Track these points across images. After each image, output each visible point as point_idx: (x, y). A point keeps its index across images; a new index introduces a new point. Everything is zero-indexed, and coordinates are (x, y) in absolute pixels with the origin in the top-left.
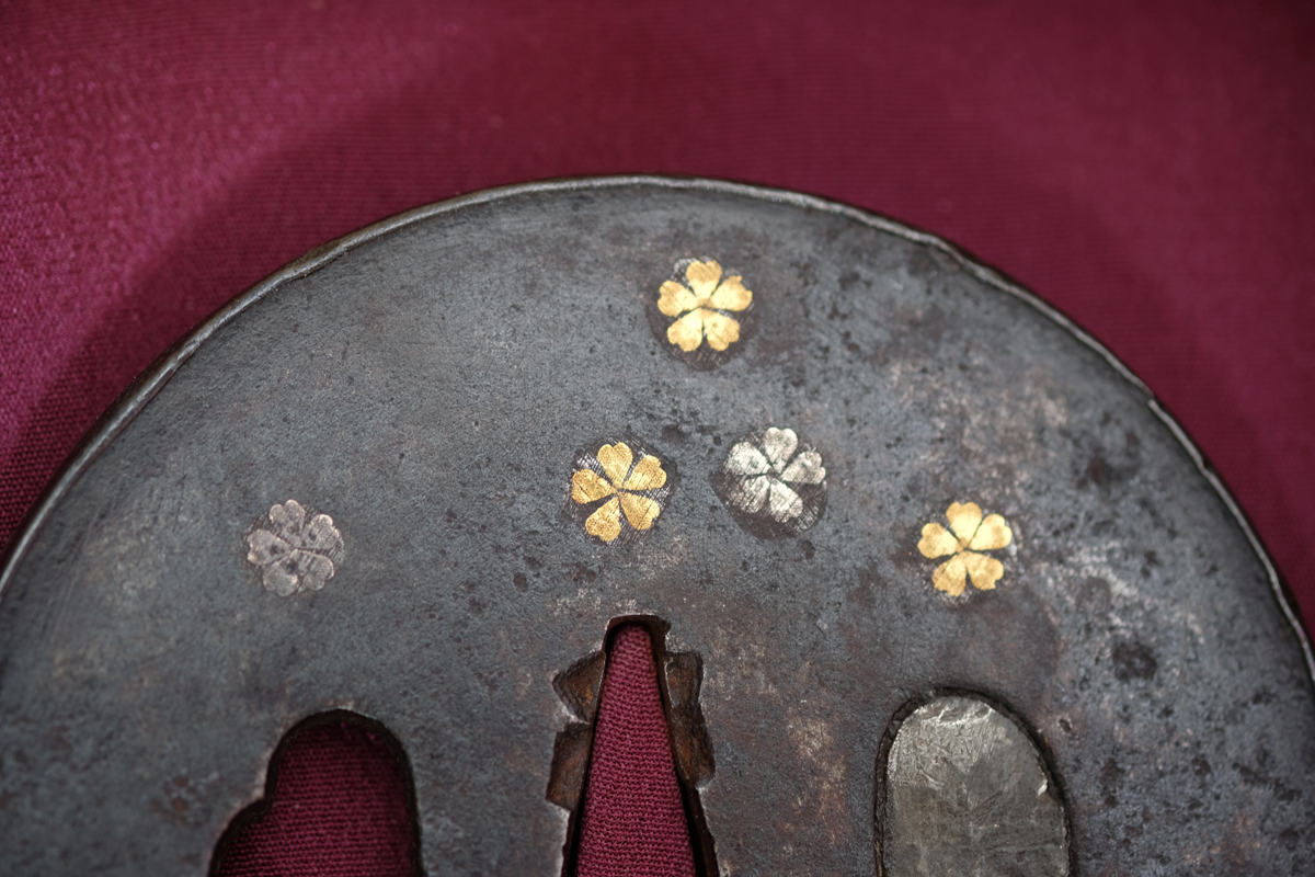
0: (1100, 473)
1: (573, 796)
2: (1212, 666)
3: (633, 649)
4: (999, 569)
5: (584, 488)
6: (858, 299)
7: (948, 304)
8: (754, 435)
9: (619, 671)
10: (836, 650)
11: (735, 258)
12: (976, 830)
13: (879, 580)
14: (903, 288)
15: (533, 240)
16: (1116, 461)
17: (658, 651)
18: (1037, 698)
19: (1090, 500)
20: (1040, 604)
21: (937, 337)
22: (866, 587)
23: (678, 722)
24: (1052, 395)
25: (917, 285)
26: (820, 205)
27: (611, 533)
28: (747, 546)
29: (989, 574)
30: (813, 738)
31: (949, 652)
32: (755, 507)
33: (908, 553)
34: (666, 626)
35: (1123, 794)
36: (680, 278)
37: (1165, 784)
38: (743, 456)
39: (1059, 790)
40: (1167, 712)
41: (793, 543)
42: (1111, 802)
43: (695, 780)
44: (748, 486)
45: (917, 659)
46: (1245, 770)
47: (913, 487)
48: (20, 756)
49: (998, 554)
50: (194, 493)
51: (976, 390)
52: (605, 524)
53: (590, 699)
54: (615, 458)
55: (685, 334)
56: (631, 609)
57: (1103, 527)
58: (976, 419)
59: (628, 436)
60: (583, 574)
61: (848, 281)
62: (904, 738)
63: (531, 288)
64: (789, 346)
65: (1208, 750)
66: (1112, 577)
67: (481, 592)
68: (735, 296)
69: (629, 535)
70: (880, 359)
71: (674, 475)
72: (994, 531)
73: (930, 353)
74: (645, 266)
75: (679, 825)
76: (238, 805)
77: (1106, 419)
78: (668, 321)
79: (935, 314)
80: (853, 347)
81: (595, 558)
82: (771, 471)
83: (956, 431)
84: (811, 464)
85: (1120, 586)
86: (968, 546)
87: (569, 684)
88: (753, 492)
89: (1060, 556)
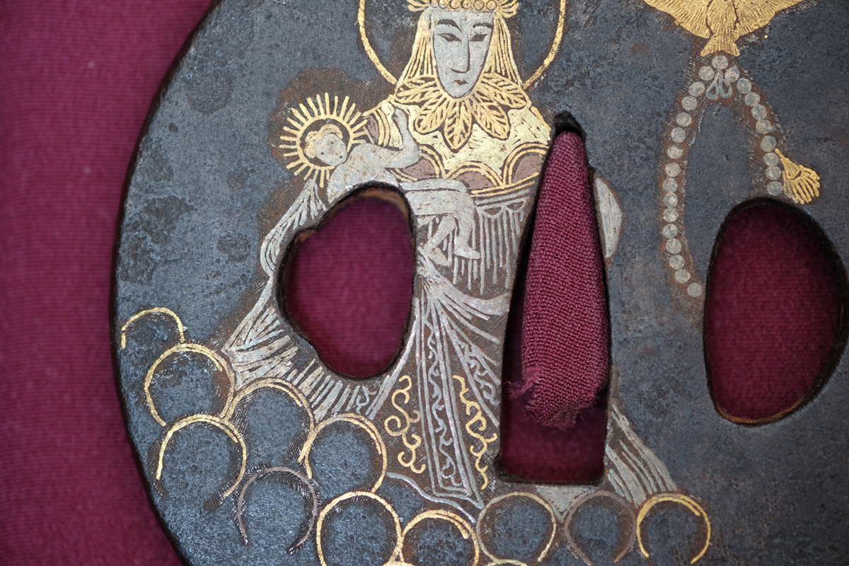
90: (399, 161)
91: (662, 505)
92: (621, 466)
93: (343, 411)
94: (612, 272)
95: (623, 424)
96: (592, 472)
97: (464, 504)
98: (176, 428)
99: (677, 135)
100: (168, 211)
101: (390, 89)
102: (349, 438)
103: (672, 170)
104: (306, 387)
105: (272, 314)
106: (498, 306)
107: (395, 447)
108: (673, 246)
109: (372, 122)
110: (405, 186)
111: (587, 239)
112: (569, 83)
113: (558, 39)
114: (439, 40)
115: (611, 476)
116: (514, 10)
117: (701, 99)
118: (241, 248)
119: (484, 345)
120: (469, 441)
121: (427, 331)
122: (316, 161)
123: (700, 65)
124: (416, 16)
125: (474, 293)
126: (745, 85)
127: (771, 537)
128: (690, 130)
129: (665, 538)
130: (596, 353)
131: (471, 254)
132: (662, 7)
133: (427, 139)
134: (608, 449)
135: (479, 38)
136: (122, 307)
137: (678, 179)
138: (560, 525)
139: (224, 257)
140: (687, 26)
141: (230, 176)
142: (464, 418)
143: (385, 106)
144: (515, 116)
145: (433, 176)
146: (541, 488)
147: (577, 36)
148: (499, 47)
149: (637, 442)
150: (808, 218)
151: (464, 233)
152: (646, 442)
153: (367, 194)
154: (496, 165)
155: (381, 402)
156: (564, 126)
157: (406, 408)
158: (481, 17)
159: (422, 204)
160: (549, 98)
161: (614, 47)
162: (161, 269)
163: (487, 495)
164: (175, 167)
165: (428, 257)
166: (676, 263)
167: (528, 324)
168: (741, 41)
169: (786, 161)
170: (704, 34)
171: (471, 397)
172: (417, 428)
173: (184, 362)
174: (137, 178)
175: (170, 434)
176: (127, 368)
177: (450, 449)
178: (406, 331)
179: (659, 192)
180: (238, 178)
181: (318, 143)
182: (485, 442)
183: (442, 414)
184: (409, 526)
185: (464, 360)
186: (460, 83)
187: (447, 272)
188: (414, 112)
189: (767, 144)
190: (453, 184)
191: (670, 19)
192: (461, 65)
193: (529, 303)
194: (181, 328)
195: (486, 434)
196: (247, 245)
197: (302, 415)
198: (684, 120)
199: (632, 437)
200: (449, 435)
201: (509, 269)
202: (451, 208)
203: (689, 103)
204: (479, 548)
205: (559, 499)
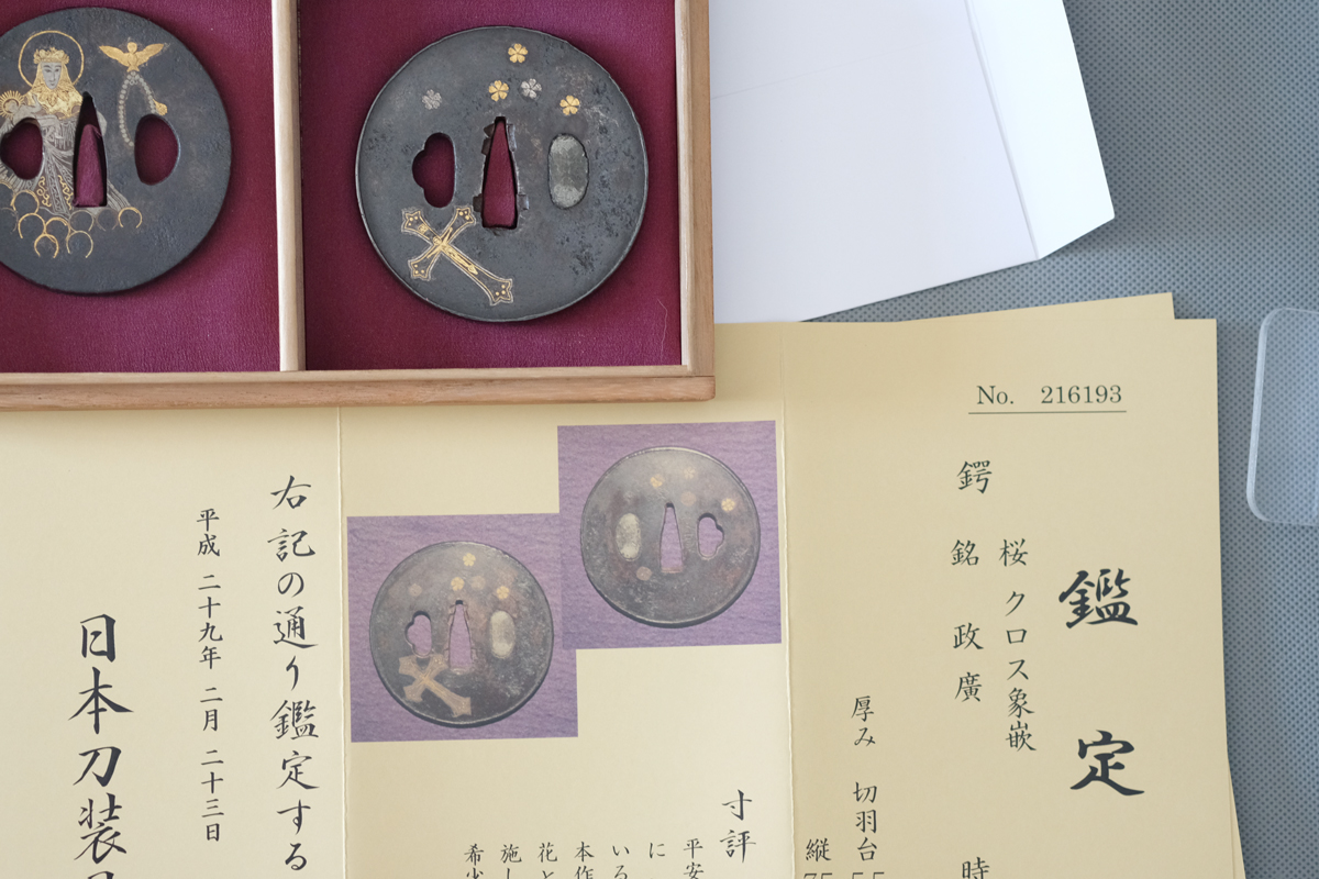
0: (598, 91)
1: (487, 152)
2: (620, 132)
3: (500, 124)
4: (577, 110)
5: (491, 89)
6: (549, 53)
7: (568, 56)
8: (527, 81)
9: (497, 129)
10: (542, 124)
11: (524, 44)
12: (569, 163)
13: (552, 111)
14: (559, 52)
16: (601, 89)
17: (503, 124)
18: (583, 137)
19: (596, 96)
20: (585, 118)
21: (565, 62)
22: (549, 111)
24: (589, 75)
25: (562, 52)
26: (543, 33)
27: (497, 99)
28: (524, 102)
29: (574, 111)
30: (537, 143)
31: (566, 126)
32: (527, 95)
33: (558, 105)
34: (506, 118)
35: (600, 157)
36: (513, 47)
37: (608, 155)
38: (524, 85)
40: (610, 141)
41: (534, 103)
42: (597, 158)
44: (525, 91)
45: (558, 128)
46: (625, 153)
47: (560, 91)
48: (376, 140)
49: (577, 107)
50: (412, 88)
51: (574, 72)
52: (496, 97)
53: (492, 132)
54: (497, 84)
55: (514, 59)
56: (500, 115)
57: (598, 102)
58: (573, 79)
59: (500, 78)
60: (490, 107)
61: (547, 50)
62: (555, 143)
63: (482, 48)
64: (535, 62)
65: (618, 149)
66: (600, 112)
67: (469, 111)
68: (524, 52)
69: (500, 100)
70: (554, 65)
71: (510, 89)
72: (576, 102)
73: (564, 65)
74: (505, 44)
75: (508, 161)
76: (419, 151)
77: (600, 80)
78: (510, 56)
79: (565, 57)
80: (548, 63)
81: (493, 104)
82: (530, 88)
83: (569, 81)
84: (538, 87)
85: (602, 114)
86: (570, 105)
87: (487, 130)
88: (526, 93)
89: (589, 108)
90: (34, 110)
92: (112, 200)
93: (24, 188)
94: (104, 140)
95: (112, 187)
96: (104, 203)
97: (64, 215)
99: (122, 96)
101: (30, 88)
104: (11, 182)
106: (70, 153)
107: (41, 199)
108: (124, 131)
109: (26, 98)
110: (38, 117)
112: (86, 83)
113: (82, 71)
114: (45, 72)
115: (109, 203)
116: (67, 61)
117: (128, 86)
119: (66, 165)
120: (64, 195)
121: (48, 163)
122: (9, 112)
123: (127, 75)
124: (37, 65)
125: (62, 149)
126: (142, 80)
128: (126, 95)
129: (128, 221)
131: (60, 137)
132: (114, 58)
133: (44, 103)
134: (108, 195)
135: (57, 70)
137: (123, 110)
140: (122, 63)
142: (62, 188)
143: (29, 93)
144: (70, 94)
145: (46, 114)
146: (87, 209)
147: (87, 69)
148: (64, 73)
149: (117, 192)
150: (164, 121)
151: (58, 131)
152: (120, 191)
154: (66, 110)
155: (35, 185)
157: (44, 187)
158: (57, 64)
159: (42, 123)
161: (100, 70)
163: (71, 212)
165: (46, 142)
166: (125, 136)
168: (140, 67)
170: (127, 65)
171: (63, 181)
172: (47, 193)
177: (59, 198)
178: (42, 163)
179: (118, 115)
181: (9, 106)
182: (69, 195)
183: (55, 188)
185: (60, 170)
186: (52, 85)
187: (53, 144)
188: (39, 95)
190: (52, 117)
192: (52, 79)
195: (69, 193)
197: (11, 191)
198: (124, 92)
199: (115, 191)
200: (58, 194)
201: (73, 142)
202: (52, 123)
203: (125, 86)
204: (70, 229)
205: (95, 211)
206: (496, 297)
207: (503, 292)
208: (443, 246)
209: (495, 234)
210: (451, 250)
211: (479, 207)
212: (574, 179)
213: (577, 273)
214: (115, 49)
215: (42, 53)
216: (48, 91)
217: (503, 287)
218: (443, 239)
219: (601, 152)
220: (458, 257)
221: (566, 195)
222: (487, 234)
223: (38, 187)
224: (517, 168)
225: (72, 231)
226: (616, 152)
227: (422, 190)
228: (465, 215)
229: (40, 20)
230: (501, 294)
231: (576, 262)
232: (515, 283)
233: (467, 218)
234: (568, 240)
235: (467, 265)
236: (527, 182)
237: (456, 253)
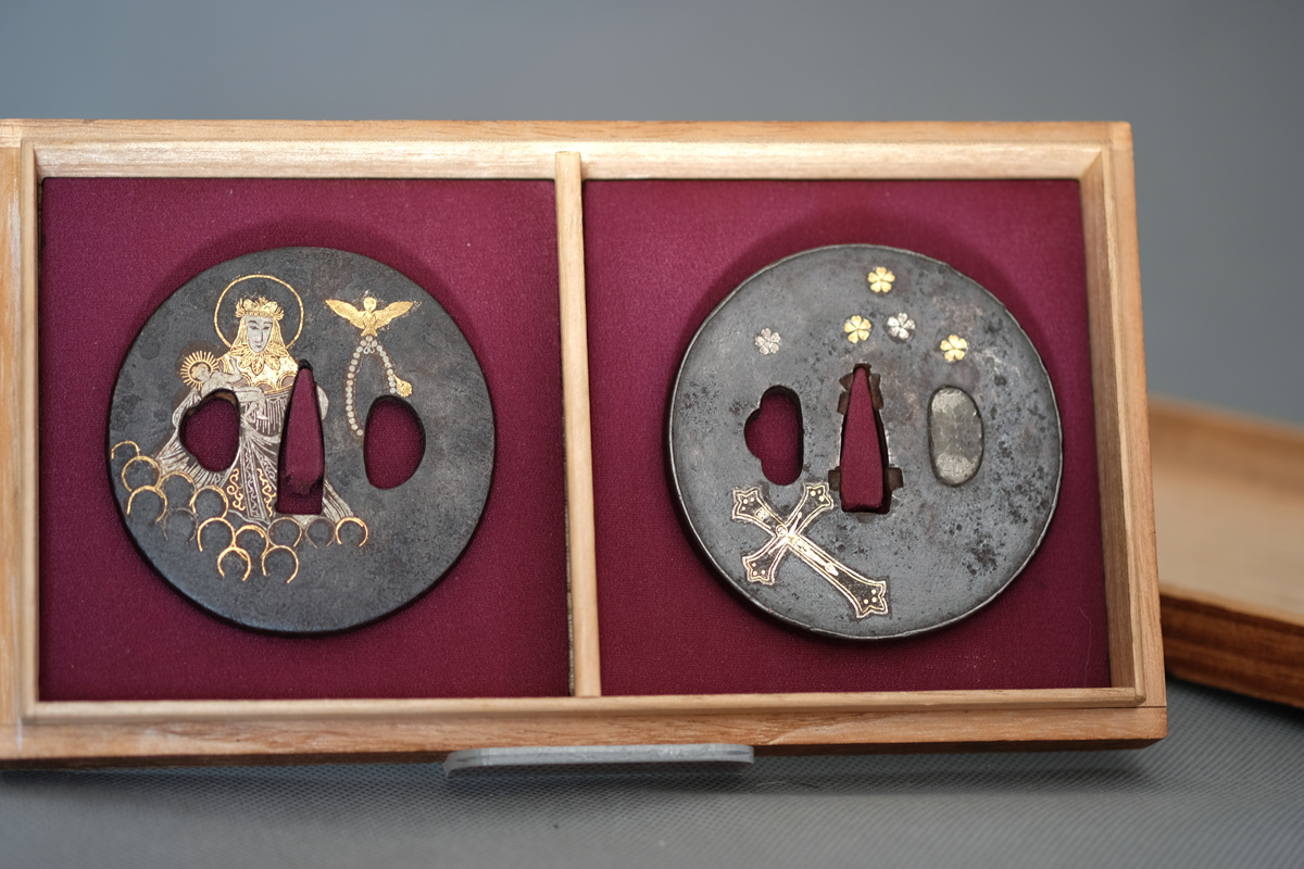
0: (991, 330)
1: (845, 412)
2: (1022, 383)
3: (861, 373)
4: (963, 354)
5: (848, 327)
6: (923, 280)
7: (949, 281)
8: (896, 316)
9: (857, 380)
10: (918, 374)
11: (889, 267)
12: (956, 425)
13: (930, 356)
14: (937, 277)
15: (834, 261)
16: (996, 326)
17: (868, 373)
18: (974, 389)
19: (989, 336)
20: (974, 364)
21: (946, 290)
22: (926, 357)
23: (873, 393)
24: (978, 307)
25: (941, 276)
26: (913, 253)
27: (855, 340)
28: (892, 344)
29: (960, 355)
30: (912, 398)
31: (949, 376)
32: (895, 335)
33: (938, 349)
34: (870, 366)
35: (997, 416)
36: (875, 272)
37: (1009, 415)
38: (892, 322)
39: (979, 415)
40: (1010, 394)
41: (905, 345)
42: (994, 418)
43: (878, 408)
44: (893, 330)
45: (939, 379)
46: (1031, 411)
47: (940, 331)
48: (694, 395)
49: (963, 350)
50: (741, 326)
51: (957, 305)
52: (854, 339)
53: (849, 385)
54: (856, 320)
55: (876, 288)
56: (861, 362)
57: (992, 344)
58: (957, 313)
59: (860, 314)
60: (847, 351)
61: (921, 275)
62: (936, 398)
63: (833, 273)
64: (905, 291)
65: (1021, 406)
66: (994, 357)
67: (819, 356)
68: (890, 277)
69: (860, 342)
70: (930, 296)
71: (873, 327)
72: (963, 344)
73: (944, 295)
74: (865, 268)
75: (873, 423)
76: (753, 410)
77: (993, 314)
78: (871, 284)
79: (946, 283)
80: (923, 293)
81: (851, 346)
82: (900, 325)
83: (951, 316)
84: (911, 324)
85: (997, 360)
86: (955, 347)
87: (844, 381)
88: (895, 331)
89: (980, 351)
90: (232, 380)
91: (346, 523)
92: (329, 506)
93: (209, 484)
94: (324, 424)
95: (330, 489)
96: (317, 509)
97: (262, 523)
98: (136, 492)
99: (352, 369)
100: (132, 401)
101: (229, 349)
102: (212, 495)
103: (350, 383)
104: (193, 474)
105: (177, 444)
106: (276, 440)
107: (232, 499)
108: (351, 414)
109: (221, 363)
110: (236, 390)
111: (314, 413)
112: (306, 347)
113: (300, 329)
114: (250, 329)
115: (325, 510)
116: (281, 317)
117: (362, 353)
118: (164, 416)
119: (269, 456)
120: (264, 496)
121: (245, 450)
122: (196, 379)
123: (361, 340)
124: (239, 319)
125: (266, 434)
126: (380, 348)
127: (393, 536)
128: (357, 367)
129: (348, 537)
130: (318, 461)
131: (264, 418)
132: (344, 316)
133: (245, 370)
134: (324, 499)
135: (266, 328)
136: (112, 441)
137: (352, 386)
138: (303, 531)
139: (157, 420)
140: (355, 324)
141: (159, 386)
142: (261, 487)
143: (226, 356)
144: (281, 360)
145: (247, 385)
146: (296, 516)
147: (309, 327)
148: (275, 333)
149: (337, 496)
150: (407, 403)
151: (261, 409)
152: (340, 496)
153: (219, 395)
154: (275, 381)
155: (226, 480)
156: (304, 366)
157: (237, 483)
158: (267, 320)
159: (242, 397)
160: (297, 353)
161: (324, 332)
162: (129, 425)
163: (272, 519)
164: (135, 382)
165: (246, 419)
166: (352, 421)
167: (289, 450)
168: (378, 330)
169: (398, 380)
170: (362, 327)
171: (264, 477)
172: (241, 491)
173: (139, 464)
174: (118, 387)
175: (133, 494)
176: (114, 467)
177: (256, 500)
178: (236, 451)
179: (345, 392)
180: (162, 387)
181: (197, 372)
182: (271, 496)
183: (252, 485)
184: (238, 532)
185: (261, 462)
186: (259, 347)
187: (254, 426)
188: (239, 359)
189: (390, 372)
190: (256, 389)
191: (348, 321)
192: (259, 339)
193: (289, 441)
194: (138, 450)
195: (271, 493)
196: (166, 415)
197: (191, 486)
198: (355, 362)
199: (334, 494)
200: (255, 494)
201: (281, 424)
202: (255, 398)
203: (356, 355)
204: (268, 541)
205: (304, 521)
206: (864, 606)
207: (874, 600)
208: (790, 538)
209: (860, 521)
210: (801, 543)
211: (837, 485)
212: (964, 448)
213: (974, 572)
214: (347, 306)
215: (248, 303)
216: (252, 354)
217: (874, 592)
218: (789, 528)
219: (999, 411)
220: (810, 552)
221: (954, 467)
222: (850, 522)
223: (228, 483)
224: (886, 432)
225: (271, 546)
226: (1019, 410)
227: (758, 463)
228: (818, 495)
229: (248, 259)
230: (870, 602)
231: (971, 558)
232: (888, 587)
233: (821, 499)
234: (959, 527)
235: (822, 563)
236: (901, 450)
237: (807, 547)
